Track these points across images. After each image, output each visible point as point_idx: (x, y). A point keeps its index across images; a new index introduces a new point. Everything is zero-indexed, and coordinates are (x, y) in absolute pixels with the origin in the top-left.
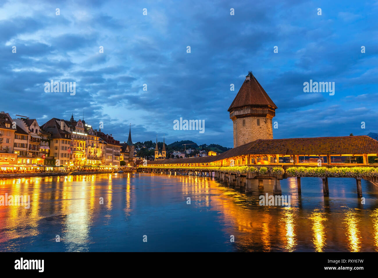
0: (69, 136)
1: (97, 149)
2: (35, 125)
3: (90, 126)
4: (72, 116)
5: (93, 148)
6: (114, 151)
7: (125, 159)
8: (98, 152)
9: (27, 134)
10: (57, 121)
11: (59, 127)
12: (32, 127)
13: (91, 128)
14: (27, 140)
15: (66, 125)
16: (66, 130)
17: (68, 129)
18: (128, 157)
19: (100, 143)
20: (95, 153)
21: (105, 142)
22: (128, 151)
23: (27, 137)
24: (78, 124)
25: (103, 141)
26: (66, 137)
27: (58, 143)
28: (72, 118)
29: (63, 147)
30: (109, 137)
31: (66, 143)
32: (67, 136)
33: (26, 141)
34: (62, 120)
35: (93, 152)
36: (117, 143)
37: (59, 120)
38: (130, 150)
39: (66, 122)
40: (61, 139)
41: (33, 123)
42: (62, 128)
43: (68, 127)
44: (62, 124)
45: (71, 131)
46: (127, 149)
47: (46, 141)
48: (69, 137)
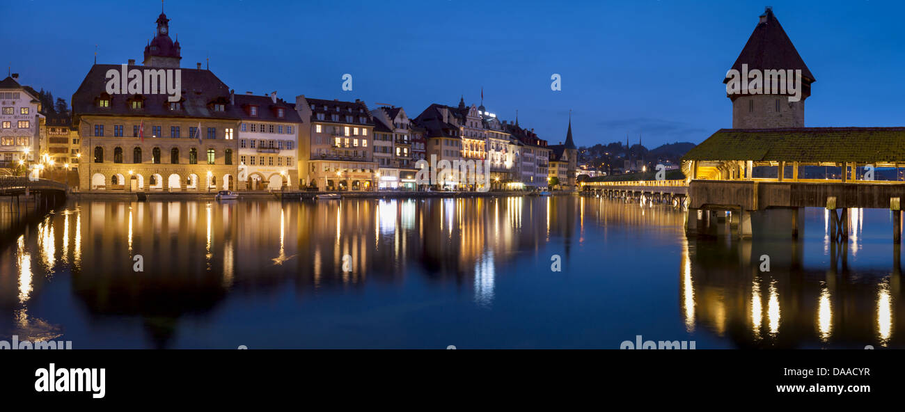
0: (456, 132)
1: (506, 154)
2: (402, 117)
3: (493, 115)
4: (462, 100)
5: (498, 153)
6: (537, 157)
7: (560, 172)
8: (507, 159)
9: (390, 131)
10: (438, 109)
11: (441, 118)
12: (398, 120)
13: (496, 118)
14: (391, 140)
15: (452, 116)
16: (452, 122)
17: (455, 122)
18: (566, 169)
19: (511, 143)
20: (502, 161)
21: (521, 143)
22: (566, 159)
23: (392, 136)
24: (470, 112)
25: (516, 141)
26: (451, 134)
27: (439, 146)
28: (462, 104)
29: (447, 151)
30: (529, 133)
31: (452, 145)
32: (453, 133)
33: (390, 142)
34: (445, 107)
35: (499, 159)
36: (544, 144)
37: (442, 107)
38: (569, 158)
39: (452, 110)
40: (443, 139)
41: (399, 114)
42: (445, 120)
43: (455, 117)
44: (445, 113)
45: (459, 124)
46: (565, 154)
47: (420, 141)
48: (456, 135)
